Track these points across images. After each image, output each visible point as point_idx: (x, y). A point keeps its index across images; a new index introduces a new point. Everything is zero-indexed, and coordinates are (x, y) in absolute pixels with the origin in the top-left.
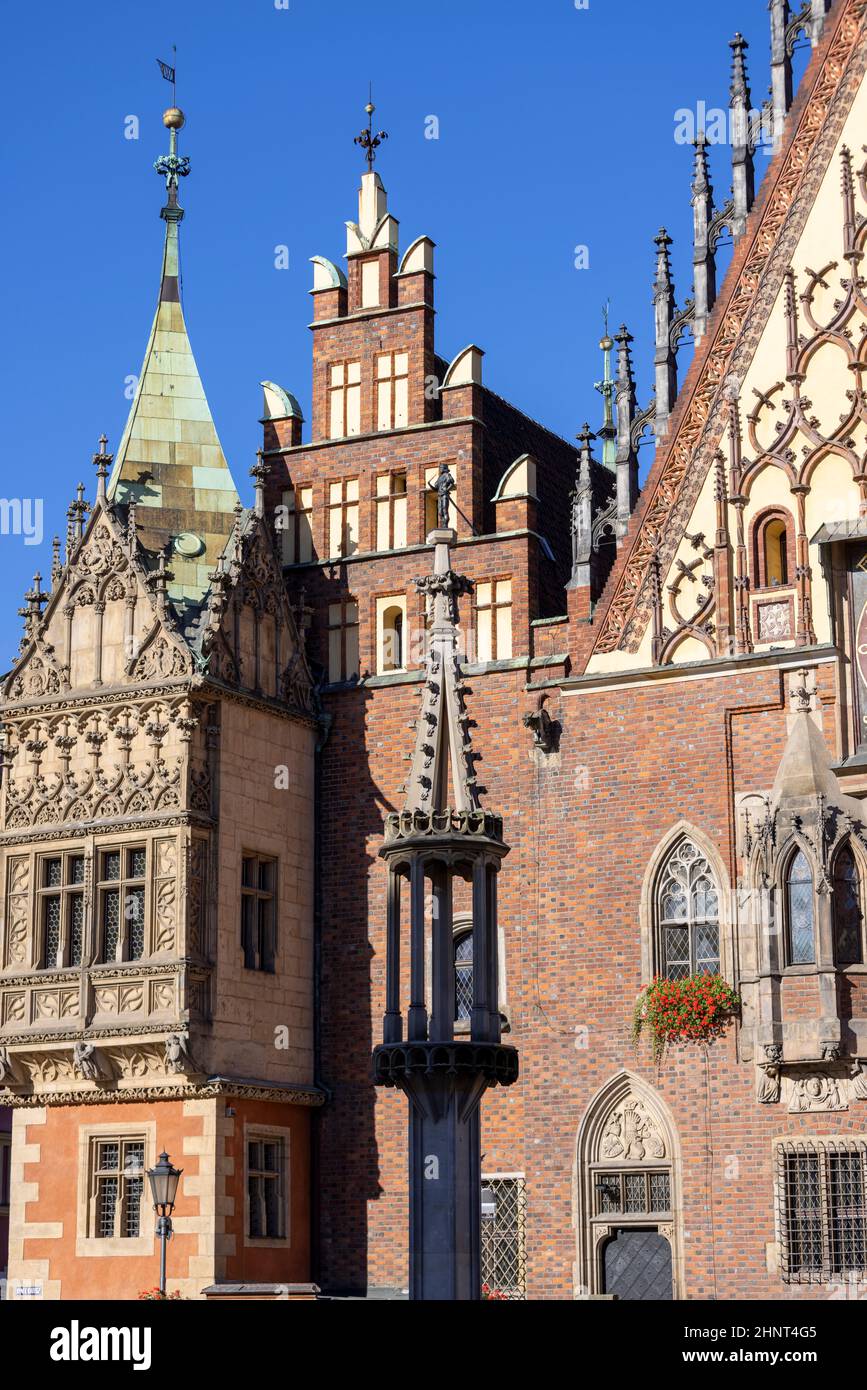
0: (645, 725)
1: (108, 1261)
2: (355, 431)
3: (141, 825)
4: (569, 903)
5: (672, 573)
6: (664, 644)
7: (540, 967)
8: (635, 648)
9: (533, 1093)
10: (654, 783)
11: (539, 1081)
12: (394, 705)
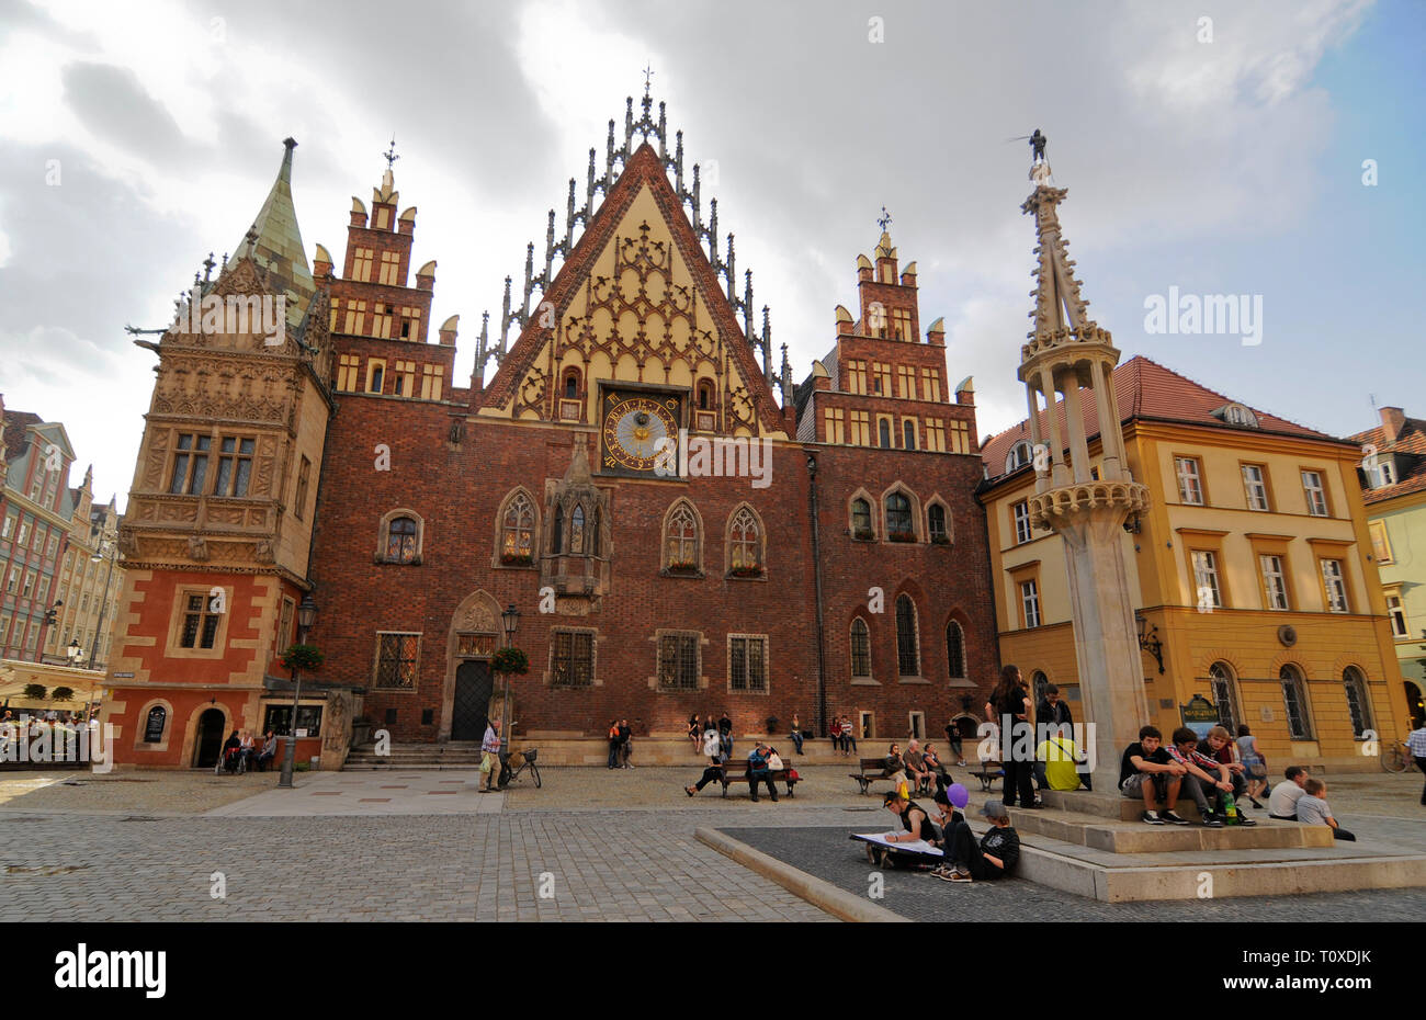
0: (507, 442)
1: (188, 661)
2: (366, 279)
3: (253, 426)
4: (460, 513)
5: (525, 382)
6: (517, 410)
7: (442, 539)
8: (503, 409)
9: (431, 596)
10: (508, 467)
11: (435, 591)
12: (375, 408)
